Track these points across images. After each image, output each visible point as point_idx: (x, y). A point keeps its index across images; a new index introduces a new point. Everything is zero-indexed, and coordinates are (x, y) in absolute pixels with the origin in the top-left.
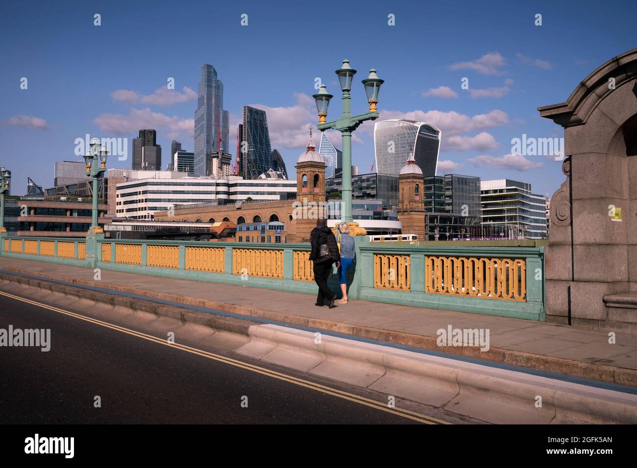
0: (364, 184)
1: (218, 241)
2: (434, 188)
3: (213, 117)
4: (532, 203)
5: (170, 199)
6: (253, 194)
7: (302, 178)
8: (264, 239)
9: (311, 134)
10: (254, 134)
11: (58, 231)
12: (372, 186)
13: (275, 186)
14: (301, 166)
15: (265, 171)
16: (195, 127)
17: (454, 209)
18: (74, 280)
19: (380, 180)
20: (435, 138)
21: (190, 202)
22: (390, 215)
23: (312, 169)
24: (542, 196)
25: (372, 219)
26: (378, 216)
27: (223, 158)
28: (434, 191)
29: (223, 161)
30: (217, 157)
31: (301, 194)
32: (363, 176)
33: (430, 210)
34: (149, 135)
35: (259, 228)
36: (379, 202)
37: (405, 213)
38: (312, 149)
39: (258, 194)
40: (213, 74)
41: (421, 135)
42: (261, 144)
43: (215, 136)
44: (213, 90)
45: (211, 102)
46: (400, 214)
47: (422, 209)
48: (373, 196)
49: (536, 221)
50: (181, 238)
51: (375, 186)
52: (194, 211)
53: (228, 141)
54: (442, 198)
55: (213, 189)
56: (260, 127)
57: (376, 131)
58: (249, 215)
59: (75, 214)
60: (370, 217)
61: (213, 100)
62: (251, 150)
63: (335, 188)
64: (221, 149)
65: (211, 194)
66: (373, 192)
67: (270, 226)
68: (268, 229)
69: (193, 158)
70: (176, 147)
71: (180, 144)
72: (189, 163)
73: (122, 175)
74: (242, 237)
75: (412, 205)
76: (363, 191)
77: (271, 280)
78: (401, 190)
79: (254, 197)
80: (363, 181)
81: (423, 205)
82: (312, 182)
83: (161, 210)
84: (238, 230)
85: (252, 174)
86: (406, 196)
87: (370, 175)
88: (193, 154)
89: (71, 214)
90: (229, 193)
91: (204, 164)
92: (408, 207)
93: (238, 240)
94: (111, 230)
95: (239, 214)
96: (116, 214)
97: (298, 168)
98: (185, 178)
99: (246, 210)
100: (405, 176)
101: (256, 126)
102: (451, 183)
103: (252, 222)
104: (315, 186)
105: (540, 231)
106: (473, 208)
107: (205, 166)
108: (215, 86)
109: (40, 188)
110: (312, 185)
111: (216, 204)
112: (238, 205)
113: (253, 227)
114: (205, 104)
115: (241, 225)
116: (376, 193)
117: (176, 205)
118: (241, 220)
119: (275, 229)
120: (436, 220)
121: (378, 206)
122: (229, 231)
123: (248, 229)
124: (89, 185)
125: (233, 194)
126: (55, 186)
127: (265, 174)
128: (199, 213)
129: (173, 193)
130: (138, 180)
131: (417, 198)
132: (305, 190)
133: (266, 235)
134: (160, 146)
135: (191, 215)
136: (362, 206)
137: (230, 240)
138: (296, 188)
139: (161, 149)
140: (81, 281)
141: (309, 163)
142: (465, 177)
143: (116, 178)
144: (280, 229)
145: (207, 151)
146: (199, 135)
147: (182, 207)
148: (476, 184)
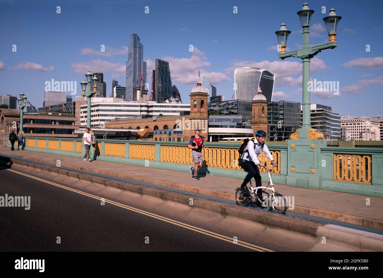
0: (230, 107)
1: (143, 140)
2: (273, 109)
3: (137, 66)
4: (332, 119)
5: (113, 115)
6: (163, 112)
7: (194, 102)
8: (171, 139)
9: (199, 76)
10: (162, 76)
11: (46, 133)
12: (235, 108)
13: (176, 107)
14: (193, 95)
15: (168, 98)
16: (126, 72)
17: (285, 122)
18: (81, 168)
19: (240, 104)
20: (271, 79)
21: (125, 116)
22: (247, 125)
23: (200, 97)
24: (338, 114)
25: (236, 128)
26: (240, 126)
27: (143, 90)
28: (273, 111)
29: (143, 92)
30: (140, 90)
31: (193, 112)
32: (229, 101)
33: (270, 122)
34: (99, 76)
35: (168, 132)
36: (240, 117)
37: (255, 124)
38: (199, 84)
39: (166, 112)
40: (137, 39)
41: (263, 77)
42: (166, 82)
43: (138, 77)
44: (137, 49)
45: (136, 57)
46: (252, 124)
47: (266, 122)
48: (236, 114)
49: (335, 130)
50: (118, 138)
51: (237, 107)
52: (127, 122)
53: (146, 80)
54: (277, 115)
55: (139, 108)
56: (165, 72)
57: (236, 74)
58: (161, 124)
59: (57, 123)
60: (235, 127)
61: (137, 55)
62: (160, 85)
63: (212, 109)
64: (142, 85)
65: (137, 112)
66: (235, 111)
67: (174, 132)
68: (173, 133)
69: (125, 90)
70: (115, 83)
71: (117, 82)
72: (123, 93)
73: (84, 100)
74: (157, 138)
75: (260, 119)
76: (229, 110)
77: (236, 171)
78: (253, 110)
79: (164, 114)
80: (229, 104)
81: (267, 119)
82: (200, 104)
83: (107, 121)
84: (155, 133)
85: (160, 100)
86: (257, 114)
87: (233, 101)
88: (125, 88)
89: (55, 123)
90: (148, 111)
91: (132, 94)
92: (258, 120)
93: (154, 140)
94: (78, 133)
95: (155, 124)
96: (81, 123)
97: (191, 96)
98: (122, 102)
99: (159, 121)
100: (256, 101)
101: (163, 71)
102: (283, 106)
103: (163, 129)
104: (201, 107)
105: (337, 136)
106: (296, 121)
107: (132, 95)
108: (139, 47)
109: (34, 108)
110: (200, 107)
111: (141, 118)
112: (154, 118)
113: (164, 132)
114: (133, 57)
115: (156, 131)
116: (237, 112)
117: (117, 118)
118: (156, 128)
119: (177, 133)
120: (274, 128)
121: (239, 120)
122: (149, 134)
123: (161, 133)
124: (64, 106)
125: (151, 112)
126: (43, 106)
127: (169, 100)
128: (130, 123)
129: (115, 111)
130: (94, 103)
131: (263, 115)
132: (195, 110)
133: (171, 137)
134: (105, 83)
135: (125, 124)
136: (230, 120)
137: (150, 140)
138: (190, 108)
139: (106, 84)
140: (88, 169)
141: (198, 93)
142: (291, 102)
143: (80, 102)
144: (180, 133)
145: (133, 86)
146: (129, 76)
147: (120, 119)
148: (298, 106)
